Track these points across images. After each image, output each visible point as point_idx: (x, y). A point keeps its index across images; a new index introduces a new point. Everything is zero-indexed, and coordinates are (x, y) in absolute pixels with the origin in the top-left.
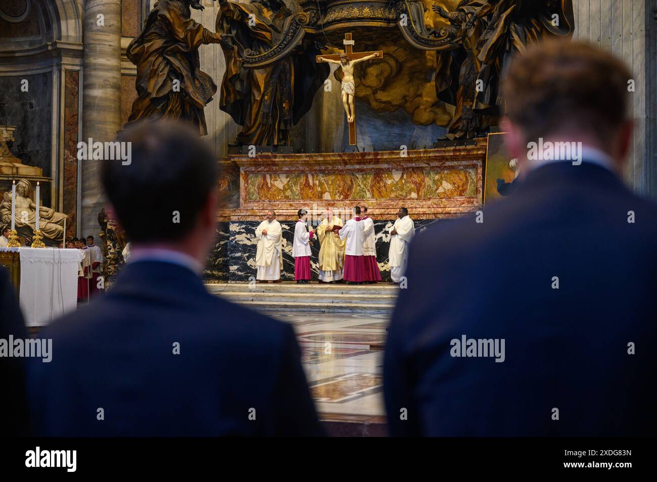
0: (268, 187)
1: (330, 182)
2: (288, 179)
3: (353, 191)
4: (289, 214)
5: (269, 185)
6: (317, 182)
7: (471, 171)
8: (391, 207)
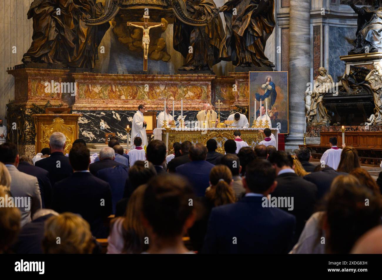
0: (90, 92)
1: (125, 90)
2: (101, 87)
3: (138, 95)
4: (105, 107)
5: (91, 91)
6: (117, 90)
7: (204, 87)
8: (160, 104)
